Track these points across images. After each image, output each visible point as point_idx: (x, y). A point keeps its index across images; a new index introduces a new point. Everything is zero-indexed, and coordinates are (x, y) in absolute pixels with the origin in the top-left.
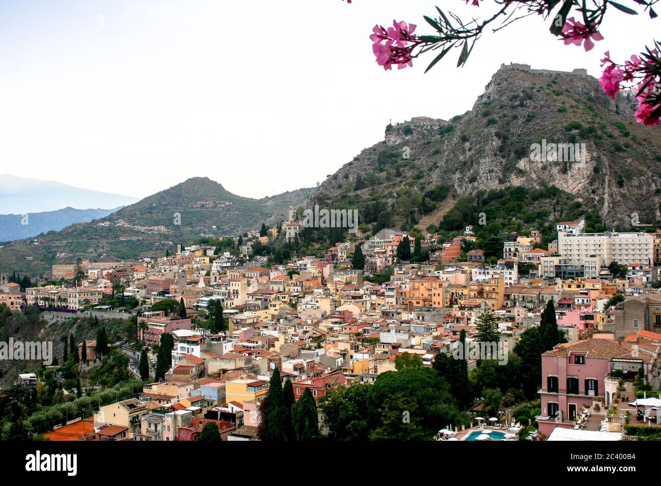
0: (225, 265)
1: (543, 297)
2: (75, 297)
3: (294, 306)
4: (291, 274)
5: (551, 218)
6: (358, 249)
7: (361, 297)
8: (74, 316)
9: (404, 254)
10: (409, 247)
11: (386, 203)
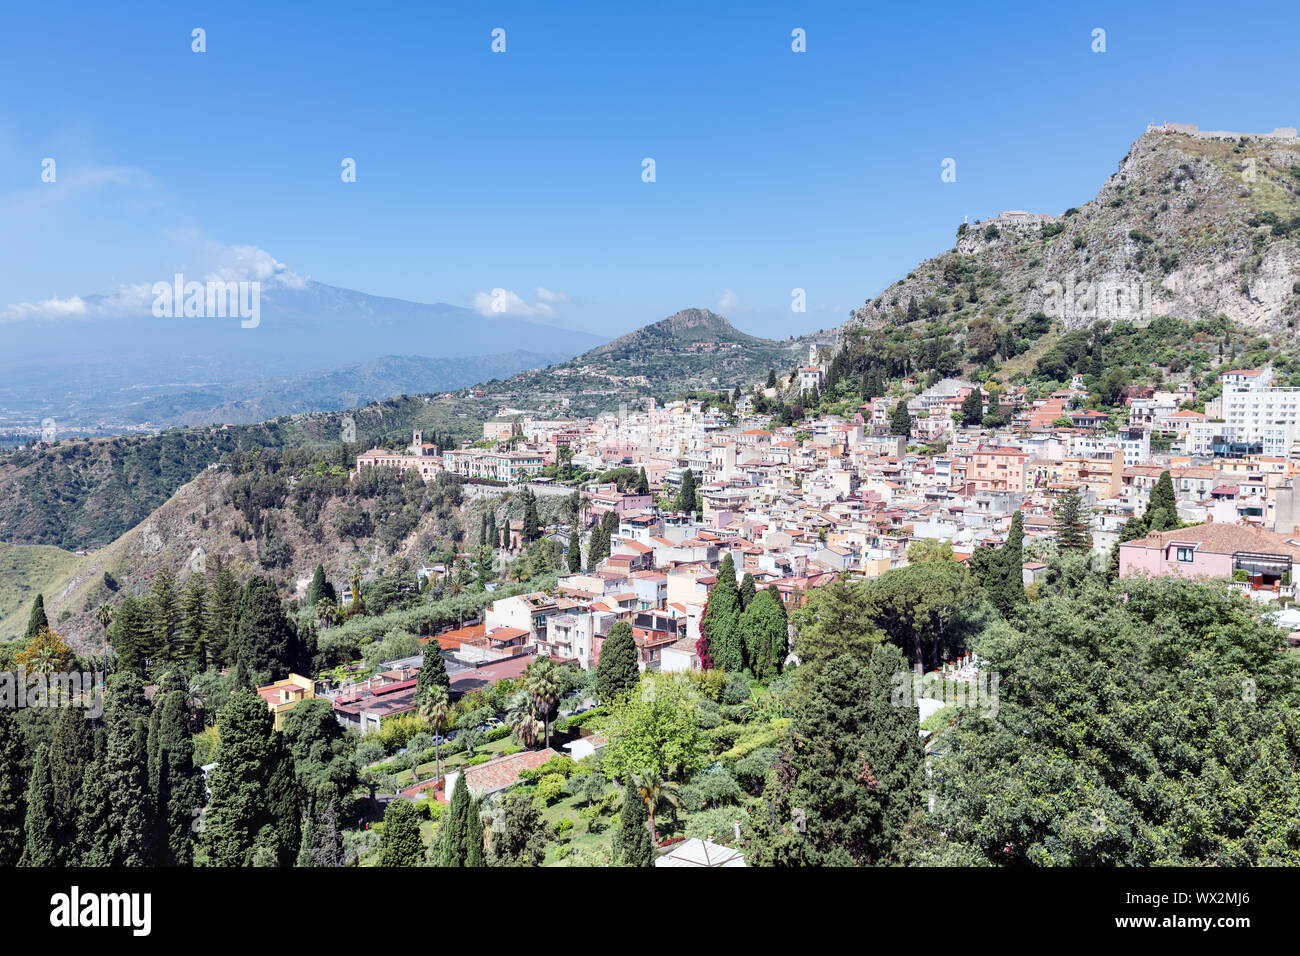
0: (710, 426)
1: (1186, 482)
2: (507, 465)
3: (798, 483)
4: (801, 439)
5: (1215, 364)
6: (902, 406)
7: (897, 473)
9: (970, 415)
10: (981, 406)
11: (951, 341)
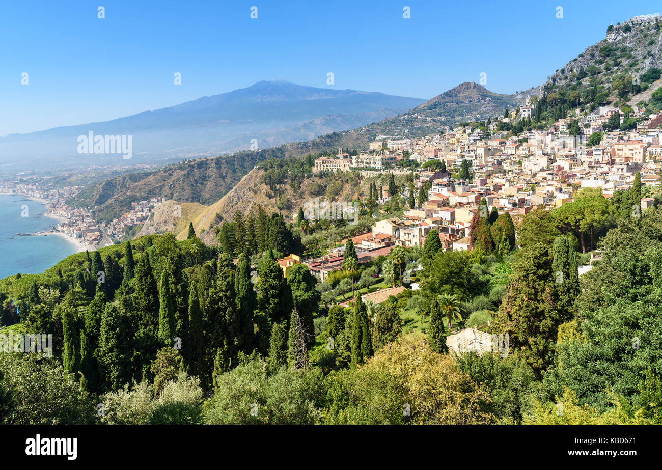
0: (475, 138)
2: (380, 161)
3: (520, 163)
4: (521, 142)
6: (575, 123)
7: (573, 156)
8: (379, 172)
10: (619, 120)
11: (603, 87)
